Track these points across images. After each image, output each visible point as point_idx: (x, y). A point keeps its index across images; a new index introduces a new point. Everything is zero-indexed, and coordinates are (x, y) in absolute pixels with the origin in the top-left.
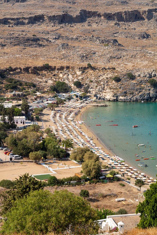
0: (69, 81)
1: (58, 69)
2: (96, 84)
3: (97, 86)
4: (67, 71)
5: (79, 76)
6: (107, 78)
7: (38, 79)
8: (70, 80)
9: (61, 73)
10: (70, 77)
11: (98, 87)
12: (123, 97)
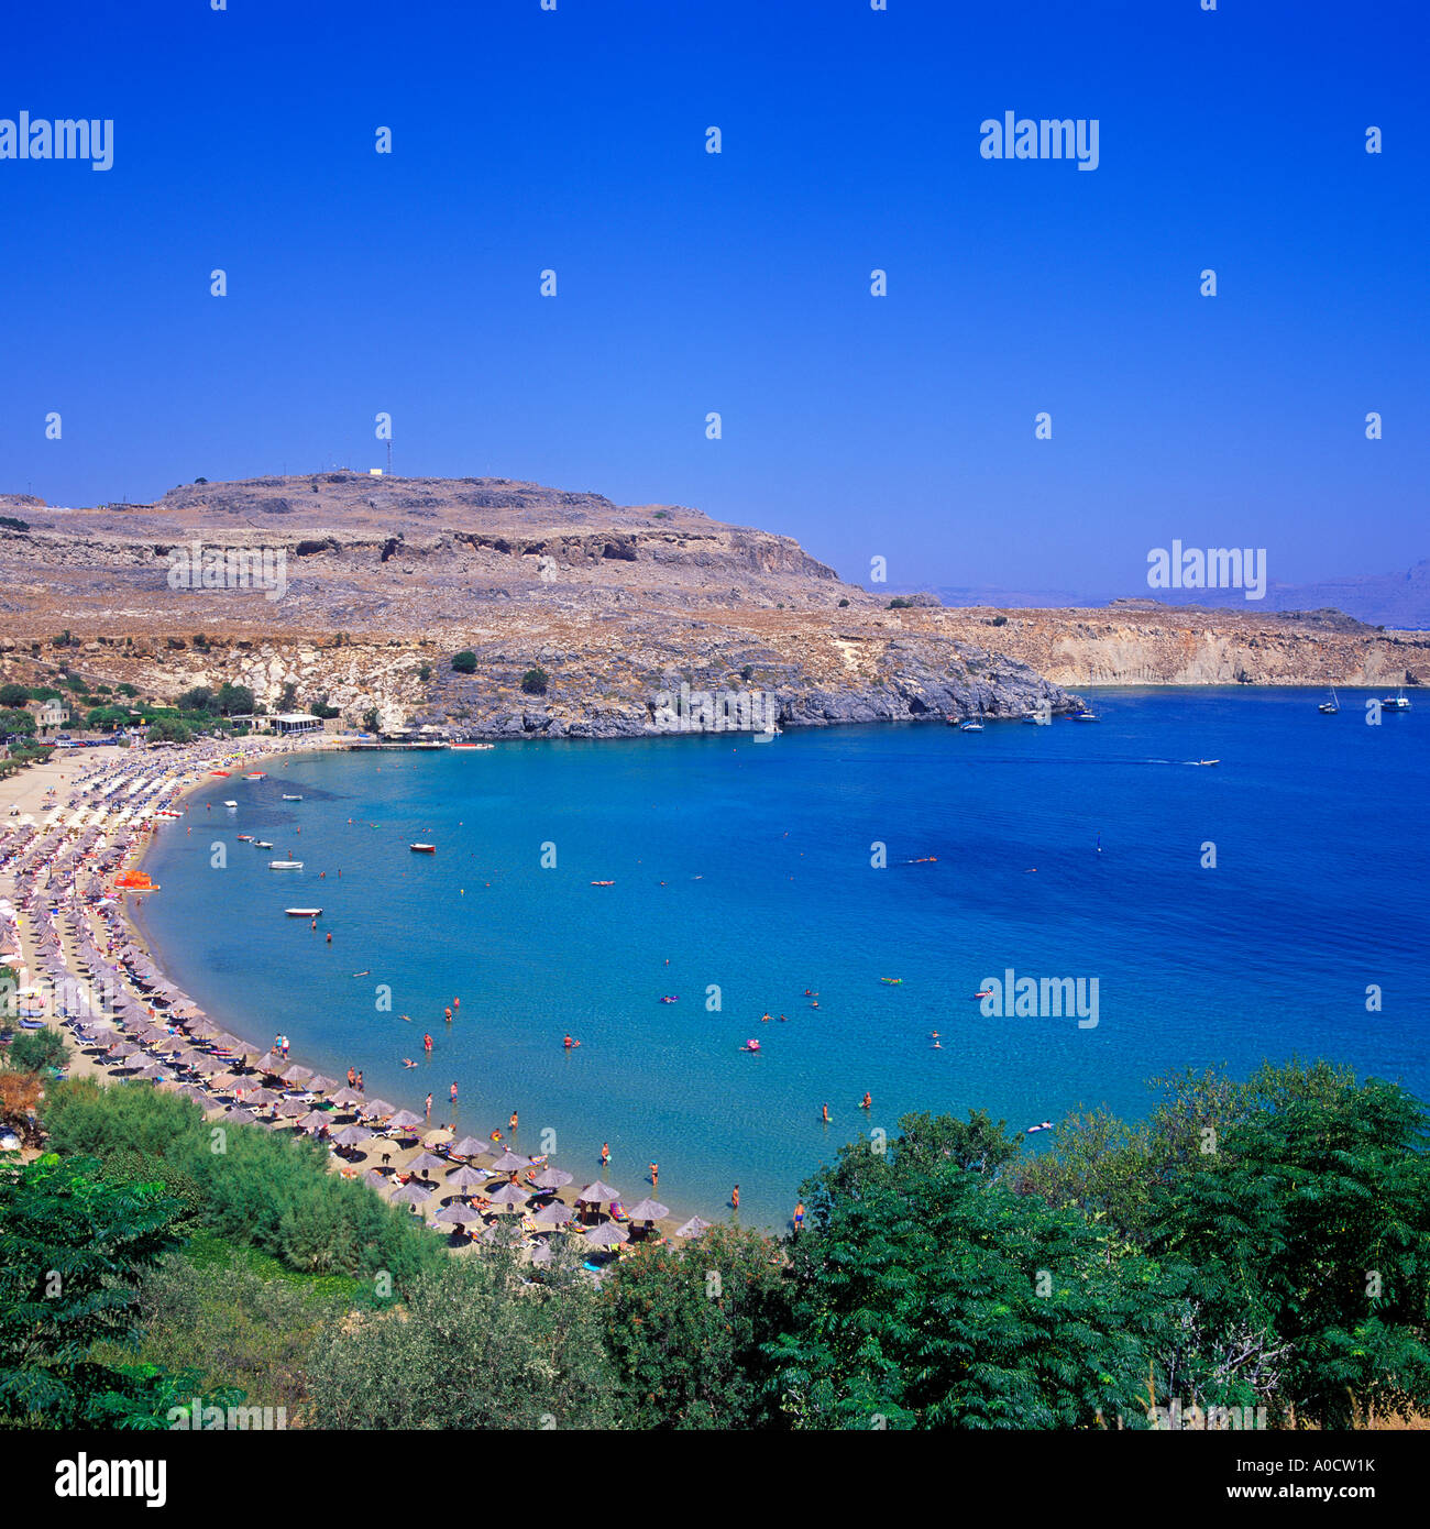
0: (269, 682)
1: (243, 646)
2: (355, 690)
3: (354, 696)
4: (270, 650)
5: (310, 664)
6: (396, 671)
7: (156, 673)
8: (273, 679)
9: (247, 656)
10: (277, 668)
11: (359, 698)
12: (436, 727)
